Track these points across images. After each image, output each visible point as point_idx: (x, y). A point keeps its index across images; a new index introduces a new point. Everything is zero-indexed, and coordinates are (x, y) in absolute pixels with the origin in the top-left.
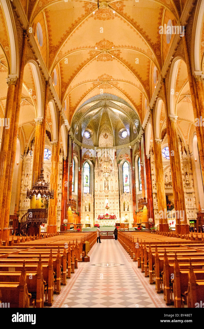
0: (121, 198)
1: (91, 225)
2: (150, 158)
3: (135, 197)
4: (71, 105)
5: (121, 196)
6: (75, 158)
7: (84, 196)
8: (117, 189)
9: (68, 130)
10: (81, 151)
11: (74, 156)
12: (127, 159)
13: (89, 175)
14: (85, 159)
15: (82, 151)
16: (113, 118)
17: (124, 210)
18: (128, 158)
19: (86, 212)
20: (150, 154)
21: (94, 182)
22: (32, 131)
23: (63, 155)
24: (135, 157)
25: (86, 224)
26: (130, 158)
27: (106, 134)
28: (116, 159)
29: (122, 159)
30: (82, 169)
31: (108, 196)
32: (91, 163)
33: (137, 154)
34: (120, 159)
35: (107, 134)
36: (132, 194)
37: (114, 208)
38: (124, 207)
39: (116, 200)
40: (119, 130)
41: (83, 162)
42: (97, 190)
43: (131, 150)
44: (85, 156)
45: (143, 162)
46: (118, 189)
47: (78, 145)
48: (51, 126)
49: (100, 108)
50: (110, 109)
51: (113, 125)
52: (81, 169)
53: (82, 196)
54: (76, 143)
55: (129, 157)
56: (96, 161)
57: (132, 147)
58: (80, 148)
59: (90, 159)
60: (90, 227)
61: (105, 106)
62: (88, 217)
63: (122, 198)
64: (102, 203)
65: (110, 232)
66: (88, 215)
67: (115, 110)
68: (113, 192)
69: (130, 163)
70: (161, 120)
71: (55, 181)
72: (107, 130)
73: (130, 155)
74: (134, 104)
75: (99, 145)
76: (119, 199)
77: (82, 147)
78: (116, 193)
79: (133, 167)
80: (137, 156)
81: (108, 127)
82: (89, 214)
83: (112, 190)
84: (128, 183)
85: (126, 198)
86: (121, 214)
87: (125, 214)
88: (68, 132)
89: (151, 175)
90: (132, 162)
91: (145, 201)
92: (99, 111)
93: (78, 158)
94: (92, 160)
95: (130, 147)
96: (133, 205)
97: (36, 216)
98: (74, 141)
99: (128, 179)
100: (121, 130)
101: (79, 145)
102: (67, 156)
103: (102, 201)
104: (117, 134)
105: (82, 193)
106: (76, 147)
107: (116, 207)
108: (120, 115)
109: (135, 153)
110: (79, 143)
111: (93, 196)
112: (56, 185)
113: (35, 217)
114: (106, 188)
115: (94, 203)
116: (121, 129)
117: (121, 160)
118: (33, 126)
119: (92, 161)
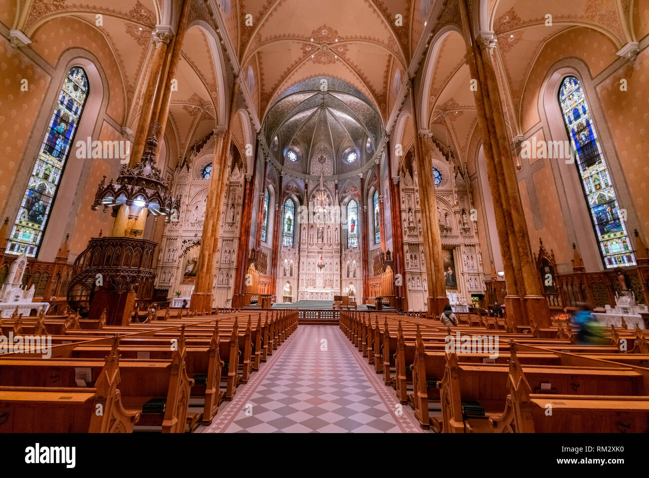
0: (343, 256)
1: (293, 299)
2: (399, 182)
3: (367, 255)
4: (264, 90)
5: (343, 253)
6: (271, 187)
7: (282, 251)
8: (337, 242)
9: (256, 130)
10: (281, 178)
11: (269, 183)
12: (355, 195)
13: (292, 218)
14: (287, 192)
15: (284, 179)
16: (334, 129)
17: (348, 276)
18: (356, 192)
19: (285, 277)
20: (399, 175)
21: (300, 230)
22: (191, 127)
23: (246, 173)
24: (368, 190)
25: (284, 297)
26: (360, 193)
27: (322, 157)
28: (337, 195)
29: (347, 194)
30: (282, 206)
31: (321, 253)
32: (296, 199)
33: (373, 185)
34: (344, 195)
35: (325, 157)
36: (361, 249)
37: (331, 272)
38: (348, 272)
39: (334, 259)
40: (344, 150)
41: (284, 196)
42: (304, 242)
43: (362, 180)
44: (287, 188)
45: (383, 194)
46: (339, 242)
47: (275, 167)
48: (216, 98)
49: (315, 109)
50: (331, 113)
51: (334, 140)
52: (279, 207)
53: (279, 249)
54: (273, 164)
55: (359, 191)
56: (306, 197)
57: (363, 175)
58: (280, 173)
59: (295, 193)
60: (291, 301)
61: (323, 106)
62: (288, 285)
63: (345, 257)
64: (312, 263)
65: (324, 311)
66: (288, 282)
67: (338, 113)
68: (331, 247)
69: (359, 201)
70: (431, 95)
71: (216, 204)
72: (325, 150)
73: (359, 189)
74: (373, 92)
75: (311, 173)
76: (341, 257)
77: (282, 172)
78: (335, 247)
79: (365, 207)
80: (372, 189)
81: (327, 145)
82: (290, 281)
83: (329, 242)
84: (355, 232)
85: (351, 257)
86: (344, 283)
87: (349, 282)
88: (257, 136)
89: (400, 212)
90: (363, 200)
91: (390, 257)
92: (313, 114)
93: (275, 188)
94: (298, 194)
95: (361, 175)
96: (363, 268)
97: (109, 257)
98: (269, 159)
99: (356, 228)
100: (347, 151)
101: (277, 168)
102: (252, 174)
103: (312, 260)
104: (340, 156)
105: (279, 246)
106: (272, 170)
107: (335, 270)
108: (346, 123)
109: (369, 185)
110: (279, 166)
111: (297, 252)
112: (218, 212)
113: (108, 260)
114: (320, 240)
115: (299, 263)
116: (346, 149)
117: (345, 197)
118: (191, 115)
119: (299, 197)
